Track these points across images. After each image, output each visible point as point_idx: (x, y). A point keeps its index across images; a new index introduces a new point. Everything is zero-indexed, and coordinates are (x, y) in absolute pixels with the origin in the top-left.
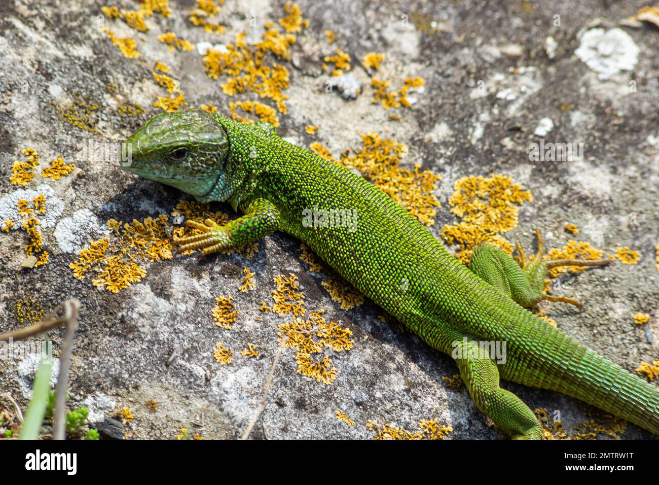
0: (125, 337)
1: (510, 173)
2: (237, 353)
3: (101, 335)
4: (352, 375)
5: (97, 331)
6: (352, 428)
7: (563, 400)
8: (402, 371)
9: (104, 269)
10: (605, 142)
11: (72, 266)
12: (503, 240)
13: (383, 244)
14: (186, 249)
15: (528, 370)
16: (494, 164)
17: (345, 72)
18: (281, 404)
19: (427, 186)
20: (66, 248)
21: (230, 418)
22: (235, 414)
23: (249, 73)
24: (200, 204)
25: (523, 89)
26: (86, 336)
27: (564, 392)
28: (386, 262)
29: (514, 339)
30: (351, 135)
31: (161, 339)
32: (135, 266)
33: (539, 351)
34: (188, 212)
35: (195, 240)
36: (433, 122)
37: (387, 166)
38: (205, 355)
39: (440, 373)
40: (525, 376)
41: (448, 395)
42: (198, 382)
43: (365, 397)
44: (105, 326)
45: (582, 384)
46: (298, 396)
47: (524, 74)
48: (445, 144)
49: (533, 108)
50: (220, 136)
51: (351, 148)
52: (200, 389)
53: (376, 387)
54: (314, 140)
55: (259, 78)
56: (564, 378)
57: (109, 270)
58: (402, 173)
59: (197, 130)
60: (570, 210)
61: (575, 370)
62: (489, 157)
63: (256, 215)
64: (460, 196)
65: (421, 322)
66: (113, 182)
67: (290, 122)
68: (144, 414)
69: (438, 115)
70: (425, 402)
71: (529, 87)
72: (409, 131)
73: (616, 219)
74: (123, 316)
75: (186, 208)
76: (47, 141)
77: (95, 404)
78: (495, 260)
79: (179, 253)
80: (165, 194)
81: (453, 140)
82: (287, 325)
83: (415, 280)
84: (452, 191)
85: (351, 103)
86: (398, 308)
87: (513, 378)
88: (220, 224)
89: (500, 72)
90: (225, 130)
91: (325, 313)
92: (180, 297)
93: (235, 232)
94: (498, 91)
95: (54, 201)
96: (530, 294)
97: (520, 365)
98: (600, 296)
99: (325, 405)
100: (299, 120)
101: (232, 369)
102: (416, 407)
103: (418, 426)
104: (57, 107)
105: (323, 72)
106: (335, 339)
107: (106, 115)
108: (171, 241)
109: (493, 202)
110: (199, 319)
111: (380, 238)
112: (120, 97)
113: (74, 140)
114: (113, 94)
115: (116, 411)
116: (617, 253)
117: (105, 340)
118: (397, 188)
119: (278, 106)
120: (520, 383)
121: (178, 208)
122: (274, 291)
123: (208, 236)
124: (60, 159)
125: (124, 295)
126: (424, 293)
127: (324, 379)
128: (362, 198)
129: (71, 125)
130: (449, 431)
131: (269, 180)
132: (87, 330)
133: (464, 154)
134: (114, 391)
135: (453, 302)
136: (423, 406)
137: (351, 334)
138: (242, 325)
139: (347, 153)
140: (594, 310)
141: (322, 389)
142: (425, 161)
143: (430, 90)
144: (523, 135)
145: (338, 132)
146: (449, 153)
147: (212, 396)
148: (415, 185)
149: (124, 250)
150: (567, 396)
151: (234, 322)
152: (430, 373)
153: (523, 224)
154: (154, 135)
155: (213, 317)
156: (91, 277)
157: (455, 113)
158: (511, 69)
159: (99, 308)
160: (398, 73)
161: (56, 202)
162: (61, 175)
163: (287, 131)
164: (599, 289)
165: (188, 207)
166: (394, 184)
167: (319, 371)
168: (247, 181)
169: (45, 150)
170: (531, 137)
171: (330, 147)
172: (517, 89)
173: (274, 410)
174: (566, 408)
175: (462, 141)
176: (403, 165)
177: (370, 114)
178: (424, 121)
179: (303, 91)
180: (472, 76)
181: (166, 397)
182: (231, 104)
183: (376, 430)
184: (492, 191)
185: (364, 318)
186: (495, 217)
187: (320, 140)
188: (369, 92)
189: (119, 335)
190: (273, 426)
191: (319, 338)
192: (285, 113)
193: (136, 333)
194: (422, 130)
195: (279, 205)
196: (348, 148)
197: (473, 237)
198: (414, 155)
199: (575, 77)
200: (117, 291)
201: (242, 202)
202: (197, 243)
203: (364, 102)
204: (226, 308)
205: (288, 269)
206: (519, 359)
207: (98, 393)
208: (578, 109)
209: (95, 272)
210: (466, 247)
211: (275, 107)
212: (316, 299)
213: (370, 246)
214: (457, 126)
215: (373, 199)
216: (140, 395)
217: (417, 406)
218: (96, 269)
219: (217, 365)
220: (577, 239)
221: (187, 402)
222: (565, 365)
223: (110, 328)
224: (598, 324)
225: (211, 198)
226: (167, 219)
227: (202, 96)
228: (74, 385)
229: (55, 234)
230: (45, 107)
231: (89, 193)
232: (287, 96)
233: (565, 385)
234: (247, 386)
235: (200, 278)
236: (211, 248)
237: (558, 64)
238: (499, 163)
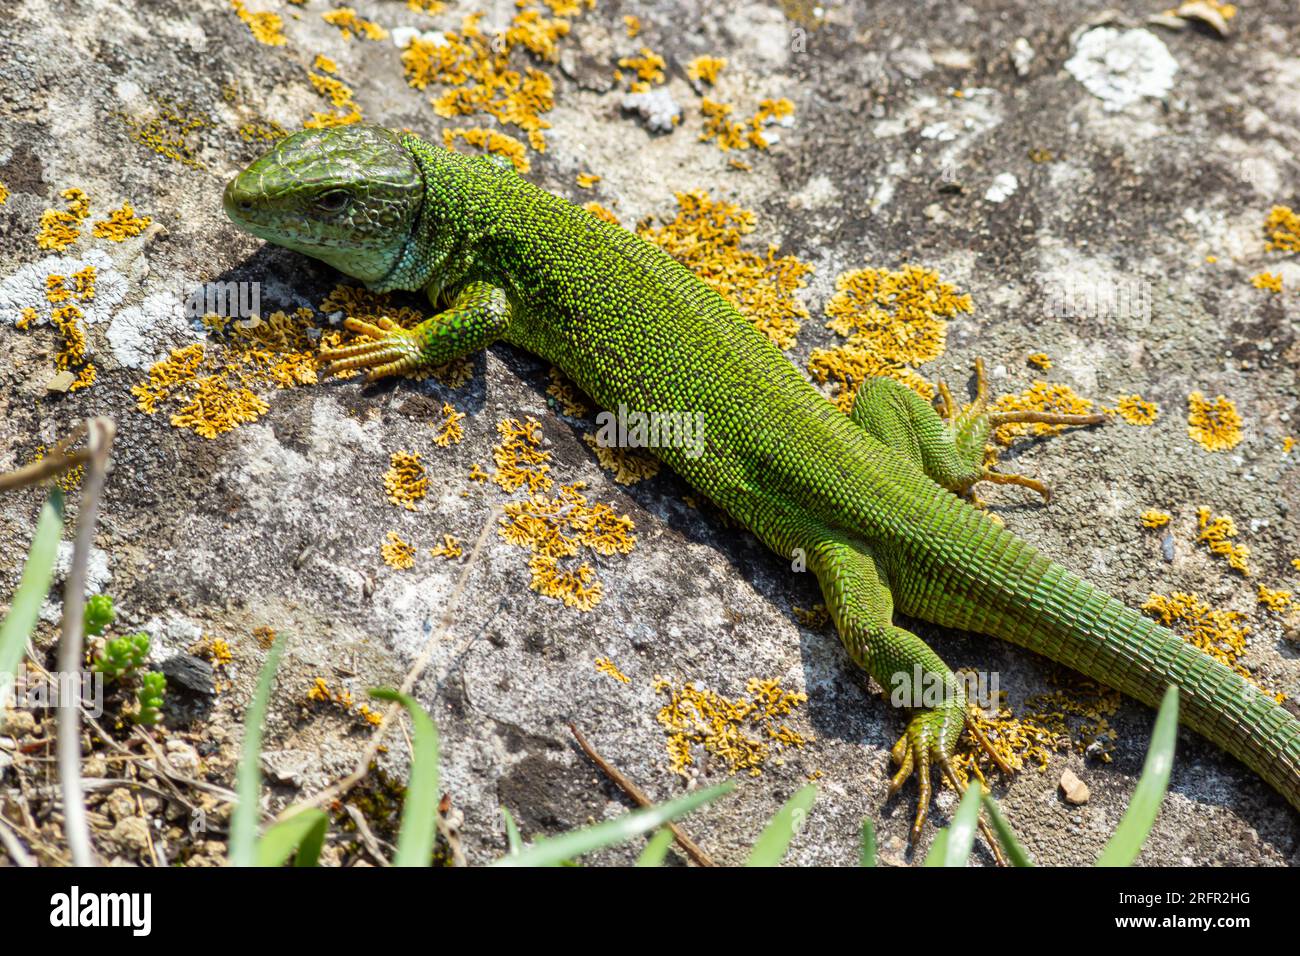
0: (225, 517)
1: (936, 263)
2: (425, 552)
3: (181, 512)
4: (630, 596)
5: (176, 505)
6: (624, 688)
7: (1009, 656)
8: (720, 592)
9: (192, 398)
10: (1108, 216)
11: (135, 390)
12: (917, 376)
13: (694, 367)
14: (341, 368)
15: (946, 596)
16: (910, 248)
17: (655, 85)
18: (498, 642)
19: (788, 282)
20: (127, 358)
21: (405, 663)
22: (413, 656)
23: (482, 82)
24: (373, 294)
25: (969, 123)
26: (155, 514)
27: (1009, 637)
28: (697, 397)
29: (920, 538)
30: (659, 193)
31: (288, 521)
32: (249, 394)
33: (966, 561)
34: (351, 305)
35: (359, 352)
36: (806, 175)
37: (719, 246)
38: (366, 551)
39: (790, 601)
40: (941, 609)
41: (801, 638)
42: (350, 598)
43: (650, 635)
44: (190, 495)
45: (1042, 622)
46: (530, 629)
47: (971, 99)
48: (824, 212)
49: (983, 157)
50: (409, 173)
51: (657, 215)
52: (354, 610)
53: (671, 618)
54: (592, 198)
55: (499, 90)
56: (1009, 612)
57: (202, 400)
58: (744, 259)
59: (368, 159)
60: (1038, 329)
61: (1028, 596)
62: (902, 235)
63: (468, 308)
64: (846, 300)
65: (756, 507)
66: (219, 249)
67: (551, 166)
68: (252, 650)
69: (815, 163)
70: (759, 649)
71: (979, 120)
72: (762, 190)
73: (1120, 347)
74: (221, 479)
75: (346, 298)
76: (107, 176)
77: (165, 632)
78: (895, 404)
79: (330, 374)
80: (311, 273)
81: (839, 205)
82: (517, 505)
83: (747, 429)
84: (831, 292)
85: (663, 139)
86: (716, 481)
87: (919, 611)
88: (407, 326)
89: (930, 95)
90: (419, 162)
91: (588, 488)
92: (326, 450)
93: (429, 339)
94: (924, 125)
95: (112, 277)
96: (959, 468)
97: (931, 587)
98: (1084, 477)
99: (579, 647)
100: (566, 163)
101: (412, 578)
102: (742, 656)
103: (745, 689)
104: (129, 120)
105: (615, 85)
106: (601, 532)
107: (218, 138)
108: (316, 354)
109: (902, 311)
110: (359, 489)
111: (689, 356)
112: (245, 109)
113: (155, 177)
114: (232, 103)
115: (202, 644)
116: (1119, 405)
117: (188, 520)
118: (734, 284)
119: (531, 139)
120: (931, 620)
121: (332, 297)
122: (498, 447)
123: (382, 346)
124: (127, 208)
125: (226, 443)
126: (762, 453)
127: (578, 602)
128: (659, 285)
129: (152, 151)
130: (800, 701)
131: (495, 249)
132: (156, 502)
133: (857, 230)
134: (199, 610)
135: (815, 470)
136: (755, 655)
137: (632, 525)
138: (436, 503)
139: (649, 222)
140: (1072, 501)
141: (575, 619)
142: (787, 239)
143: (805, 121)
144: (964, 201)
145: (635, 188)
146: (829, 228)
147: (373, 623)
148: (766, 281)
149: (231, 366)
150: (1015, 647)
151: (422, 498)
152: (773, 599)
153: (955, 350)
154: (289, 165)
155: (385, 488)
156: (169, 411)
157: (845, 160)
158: (951, 91)
159: (180, 465)
160: (750, 90)
161: (113, 280)
162: (127, 234)
163: (543, 181)
164: (1082, 464)
165: (351, 298)
166: (730, 277)
167: (570, 588)
168: (457, 252)
169: (102, 193)
170: (978, 204)
171: (619, 211)
172: (958, 122)
173: (486, 652)
174: (1013, 668)
175: (855, 207)
176: (747, 246)
177: (696, 158)
178: (790, 173)
179: (579, 116)
180: (881, 99)
181: (292, 622)
182: (446, 132)
183: (668, 693)
184: (903, 293)
185: (657, 499)
186: (905, 338)
187: (603, 199)
188: (695, 121)
189: (212, 512)
190: (481, 679)
191: (574, 531)
192: (542, 151)
193: (244, 510)
194: (786, 188)
195: (511, 295)
196: (651, 215)
197: (864, 370)
198: (768, 229)
199: (1061, 107)
200: (214, 436)
201: (448, 289)
202: (362, 357)
203: (684, 139)
204: (408, 473)
205: (524, 409)
206: (929, 576)
207: (170, 612)
208: (1064, 160)
209: (176, 402)
210: (850, 387)
211: (525, 140)
212: (572, 463)
213: (670, 369)
214: (847, 182)
215: (681, 288)
216: (244, 617)
217: (744, 655)
218: (178, 397)
219: (385, 570)
220: (1048, 378)
221: (329, 632)
222: (1011, 587)
223: (198, 500)
224: (1079, 526)
225: (391, 286)
226: (311, 316)
227: (394, 115)
228: (129, 598)
229: (109, 334)
230: (107, 119)
231: (174, 265)
232: (549, 124)
233: (1011, 623)
234: (439, 609)
235: (364, 418)
236: (386, 367)
237: (1034, 83)
238: (919, 247)
